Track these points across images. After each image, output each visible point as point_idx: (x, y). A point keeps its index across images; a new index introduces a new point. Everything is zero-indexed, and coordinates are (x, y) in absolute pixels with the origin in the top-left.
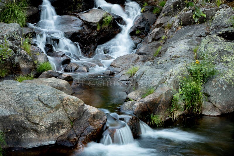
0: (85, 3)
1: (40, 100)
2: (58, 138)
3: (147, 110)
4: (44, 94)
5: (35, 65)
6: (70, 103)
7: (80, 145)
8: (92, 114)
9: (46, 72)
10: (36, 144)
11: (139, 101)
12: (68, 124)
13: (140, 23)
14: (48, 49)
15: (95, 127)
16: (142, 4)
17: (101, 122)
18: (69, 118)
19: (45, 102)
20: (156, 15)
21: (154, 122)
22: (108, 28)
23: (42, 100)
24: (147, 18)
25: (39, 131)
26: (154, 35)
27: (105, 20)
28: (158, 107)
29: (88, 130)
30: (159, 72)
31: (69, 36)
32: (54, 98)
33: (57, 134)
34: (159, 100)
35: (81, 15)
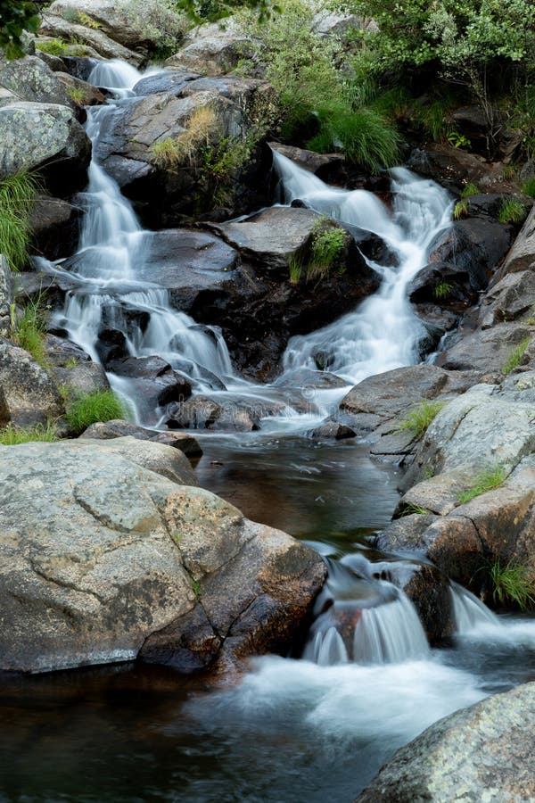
0: (244, 187)
1: (79, 502)
2: (147, 639)
3: (479, 549)
4: (96, 482)
5: (60, 401)
6: (189, 515)
7: (228, 663)
8: (271, 555)
9: (102, 425)
10: (66, 657)
11: (447, 514)
12: (183, 589)
13: (449, 257)
14: (107, 350)
15: (283, 600)
16: (456, 190)
17: (307, 584)
18: (186, 568)
19: (98, 509)
20: (509, 226)
21: (504, 591)
22: (332, 277)
23: (88, 503)
24: (474, 238)
25: (76, 613)
26: (504, 299)
27: (318, 245)
28: (518, 536)
29: (259, 612)
30: (520, 413)
31: (187, 303)
32: (131, 494)
33: (144, 627)
34: (523, 513)
35: (228, 229)
